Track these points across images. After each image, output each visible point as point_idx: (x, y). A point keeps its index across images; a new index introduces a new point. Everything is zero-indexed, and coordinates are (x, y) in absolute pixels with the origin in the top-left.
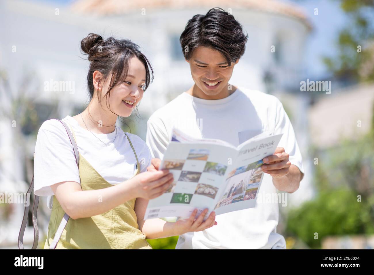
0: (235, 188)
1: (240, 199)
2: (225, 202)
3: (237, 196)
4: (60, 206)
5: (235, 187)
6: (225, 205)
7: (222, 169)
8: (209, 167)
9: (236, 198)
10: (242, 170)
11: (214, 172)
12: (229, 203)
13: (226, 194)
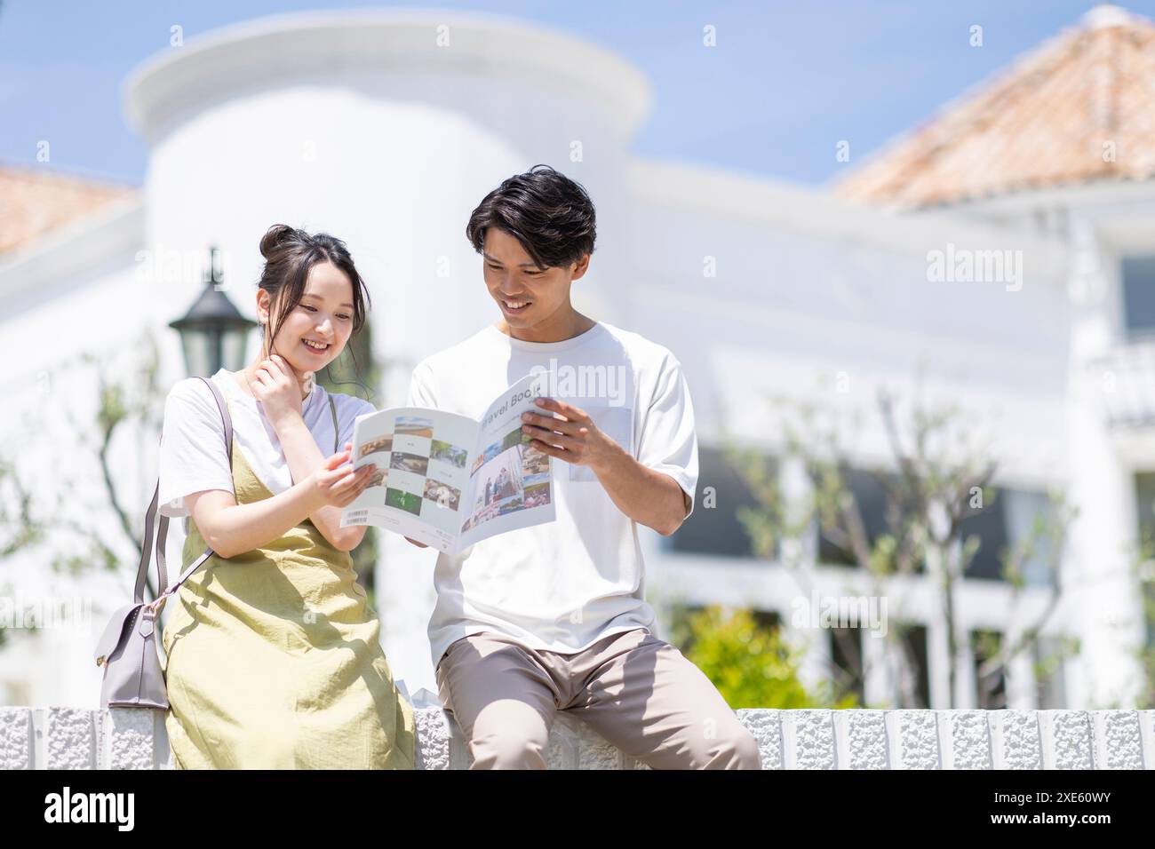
0: (495, 485)
1: (517, 506)
2: (486, 515)
3: (508, 500)
4: (197, 529)
5: (493, 484)
6: (487, 520)
7: (459, 456)
8: (439, 450)
9: (507, 505)
10: (495, 450)
11: (447, 460)
12: (494, 516)
13: (480, 500)
